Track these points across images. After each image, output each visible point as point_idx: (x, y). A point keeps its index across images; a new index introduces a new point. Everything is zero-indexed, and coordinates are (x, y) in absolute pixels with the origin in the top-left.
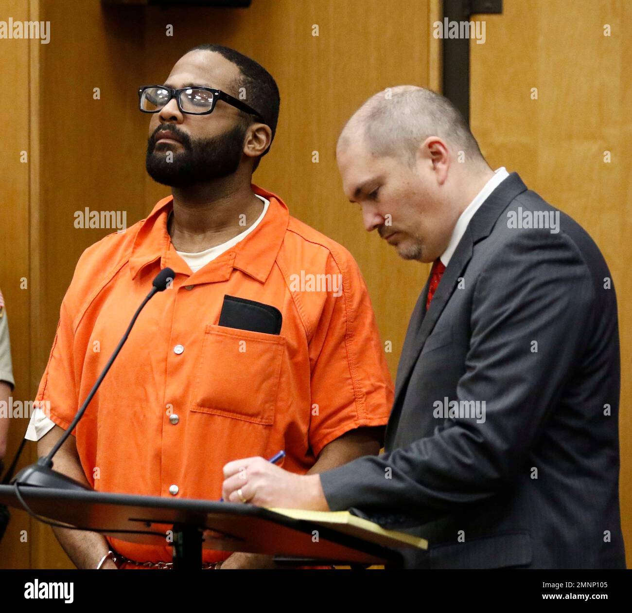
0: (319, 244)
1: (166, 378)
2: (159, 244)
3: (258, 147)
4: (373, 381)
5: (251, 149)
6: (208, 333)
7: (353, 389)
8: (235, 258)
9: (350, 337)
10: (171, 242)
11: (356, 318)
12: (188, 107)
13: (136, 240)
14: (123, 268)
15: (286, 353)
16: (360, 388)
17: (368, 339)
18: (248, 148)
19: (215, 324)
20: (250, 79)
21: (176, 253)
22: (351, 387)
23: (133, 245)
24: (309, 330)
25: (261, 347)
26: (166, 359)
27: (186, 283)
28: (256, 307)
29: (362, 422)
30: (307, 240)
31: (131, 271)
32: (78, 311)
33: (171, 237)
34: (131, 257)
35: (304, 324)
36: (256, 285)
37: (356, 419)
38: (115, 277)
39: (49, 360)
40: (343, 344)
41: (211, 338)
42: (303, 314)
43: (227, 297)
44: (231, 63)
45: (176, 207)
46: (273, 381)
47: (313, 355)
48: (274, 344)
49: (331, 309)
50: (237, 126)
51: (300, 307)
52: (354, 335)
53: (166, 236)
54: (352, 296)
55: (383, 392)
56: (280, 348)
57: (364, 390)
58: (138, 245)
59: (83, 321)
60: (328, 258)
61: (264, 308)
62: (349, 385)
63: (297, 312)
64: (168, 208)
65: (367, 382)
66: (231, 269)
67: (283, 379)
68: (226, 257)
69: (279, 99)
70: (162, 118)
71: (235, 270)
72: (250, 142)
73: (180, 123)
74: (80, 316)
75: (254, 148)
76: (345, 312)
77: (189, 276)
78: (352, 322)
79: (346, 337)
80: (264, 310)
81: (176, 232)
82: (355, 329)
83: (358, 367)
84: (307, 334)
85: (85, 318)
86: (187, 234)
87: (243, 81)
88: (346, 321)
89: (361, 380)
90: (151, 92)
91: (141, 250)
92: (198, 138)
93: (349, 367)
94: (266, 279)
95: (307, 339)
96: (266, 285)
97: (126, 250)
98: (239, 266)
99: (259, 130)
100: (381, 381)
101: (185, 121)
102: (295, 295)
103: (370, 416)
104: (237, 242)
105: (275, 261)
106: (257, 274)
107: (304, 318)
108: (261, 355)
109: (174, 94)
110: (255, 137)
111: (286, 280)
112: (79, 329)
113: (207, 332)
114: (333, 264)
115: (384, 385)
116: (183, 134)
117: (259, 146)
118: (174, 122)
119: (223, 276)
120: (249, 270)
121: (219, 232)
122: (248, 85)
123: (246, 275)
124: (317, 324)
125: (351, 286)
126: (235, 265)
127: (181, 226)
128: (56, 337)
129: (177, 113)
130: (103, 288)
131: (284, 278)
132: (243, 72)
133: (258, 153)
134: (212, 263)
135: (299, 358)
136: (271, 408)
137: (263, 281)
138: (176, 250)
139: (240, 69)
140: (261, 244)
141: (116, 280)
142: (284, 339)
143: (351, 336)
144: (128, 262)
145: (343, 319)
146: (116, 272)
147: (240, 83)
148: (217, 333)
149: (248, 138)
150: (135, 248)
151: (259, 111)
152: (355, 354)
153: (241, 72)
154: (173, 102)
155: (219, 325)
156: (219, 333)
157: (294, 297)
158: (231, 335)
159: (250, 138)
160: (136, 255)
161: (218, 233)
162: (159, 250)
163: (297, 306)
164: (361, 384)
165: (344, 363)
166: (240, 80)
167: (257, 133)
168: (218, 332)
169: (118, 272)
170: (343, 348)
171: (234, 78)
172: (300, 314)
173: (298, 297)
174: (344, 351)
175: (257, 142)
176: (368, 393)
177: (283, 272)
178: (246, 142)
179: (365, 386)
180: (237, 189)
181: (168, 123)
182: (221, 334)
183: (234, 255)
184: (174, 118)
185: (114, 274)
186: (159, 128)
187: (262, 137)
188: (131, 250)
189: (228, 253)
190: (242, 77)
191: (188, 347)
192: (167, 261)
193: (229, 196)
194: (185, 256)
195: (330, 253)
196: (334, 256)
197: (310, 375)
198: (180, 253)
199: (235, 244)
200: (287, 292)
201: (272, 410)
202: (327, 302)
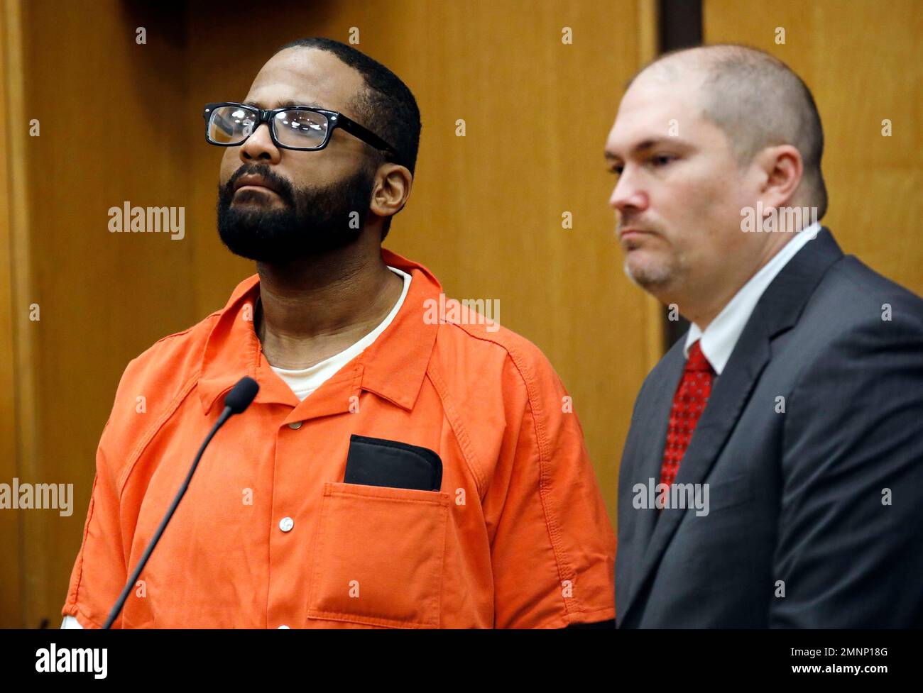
0: (490, 341)
1: (269, 568)
2: (244, 356)
3: (393, 202)
4: (587, 550)
5: (380, 204)
6: (330, 496)
7: (557, 565)
8: (362, 374)
9: (548, 484)
10: (262, 352)
11: (554, 454)
12: (288, 139)
13: (207, 349)
14: (191, 394)
15: (452, 519)
16: (567, 564)
17: (576, 486)
18: (377, 202)
19: (338, 482)
20: (379, 94)
21: (271, 370)
22: (554, 562)
23: (202, 359)
24: (481, 479)
25: (411, 512)
26: (268, 540)
27: (290, 418)
28: (401, 450)
29: (574, 617)
30: (473, 336)
31: (202, 402)
32: (123, 464)
33: (262, 342)
34: (201, 377)
35: (472, 471)
36: (399, 415)
37: (562, 612)
38: (180, 409)
39: (84, 540)
40: (536, 496)
41: (333, 503)
42: (470, 456)
43: (354, 438)
44: (351, 69)
45: (265, 294)
46: (432, 563)
47: (491, 517)
48: (432, 505)
49: (514, 443)
50: (362, 169)
51: (465, 445)
52: (553, 481)
53: (254, 342)
54: (547, 419)
55: (604, 568)
56: (442, 511)
57: (574, 566)
58: (210, 358)
59: (131, 479)
60: (505, 363)
61: (414, 452)
62: (550, 559)
63: (461, 451)
64: (253, 295)
65: (578, 554)
66: (359, 392)
67: (450, 560)
68: (350, 373)
69: (419, 126)
70: (245, 155)
71: (364, 392)
72: (379, 194)
73: (276, 163)
74: (126, 470)
75: (385, 203)
76: (537, 445)
77: (294, 408)
78: (548, 461)
79: (540, 484)
80: (414, 454)
81: (269, 336)
82: (555, 471)
83: (561, 531)
84: (479, 486)
85: (134, 473)
86: (285, 340)
87: (370, 98)
88: (539, 460)
89: (567, 551)
90: (223, 113)
91: (216, 365)
92: (303, 186)
93: (548, 530)
94: (414, 405)
95: (480, 494)
96: (413, 414)
97: (193, 365)
98: (371, 385)
99: (392, 175)
100: (600, 551)
101: (282, 160)
102: (457, 425)
103: (586, 607)
104: (365, 348)
105: (426, 374)
106: (399, 398)
107: (472, 461)
108: (411, 525)
109: (263, 117)
110: (387, 186)
111: (443, 402)
112: (125, 491)
113: (327, 493)
114: (514, 371)
115: (605, 558)
116: (281, 179)
117: (392, 199)
118: (266, 161)
120: (386, 392)
121: (337, 334)
122: (378, 104)
123: (382, 400)
124: (493, 467)
125: (543, 405)
126: (363, 386)
127: (276, 326)
128: (91, 504)
129: (271, 148)
130: (162, 426)
131: (440, 400)
132: (370, 82)
133: (392, 210)
134: (328, 384)
135: (471, 525)
136: (434, 605)
137: (410, 406)
138: (270, 365)
139: (365, 78)
140: (402, 348)
141: (181, 414)
142: (447, 497)
143: (549, 482)
144: (197, 384)
145: (535, 457)
146: (180, 401)
147: (365, 100)
148: (342, 494)
149: (377, 186)
150: (205, 363)
151: (393, 145)
152: (556, 511)
153: (365, 84)
154: (263, 129)
155: (345, 482)
156: (345, 495)
157: (454, 429)
158: (364, 496)
159: (380, 187)
160: (209, 374)
161: (334, 336)
162: (244, 366)
163: (460, 443)
164: (568, 556)
165: (540, 525)
166: (366, 95)
167: (389, 180)
168: (344, 492)
169: (183, 402)
170: (536, 502)
171: (356, 93)
172: (465, 455)
173: (462, 427)
174: (538, 506)
175: (389, 194)
176: (580, 571)
177: (437, 389)
178: (374, 195)
179: (575, 560)
180: (362, 266)
181: (255, 163)
182: (350, 495)
183: (361, 370)
184: (265, 155)
185: (177, 406)
186: (241, 171)
187: (397, 185)
188: (199, 365)
189: (353, 365)
190: (368, 92)
191: (300, 519)
193: (348, 277)
194: (285, 374)
195: (508, 353)
196: (514, 359)
197: (489, 549)
198: (277, 370)
199: (362, 351)
200: (445, 420)
202: (507, 433)
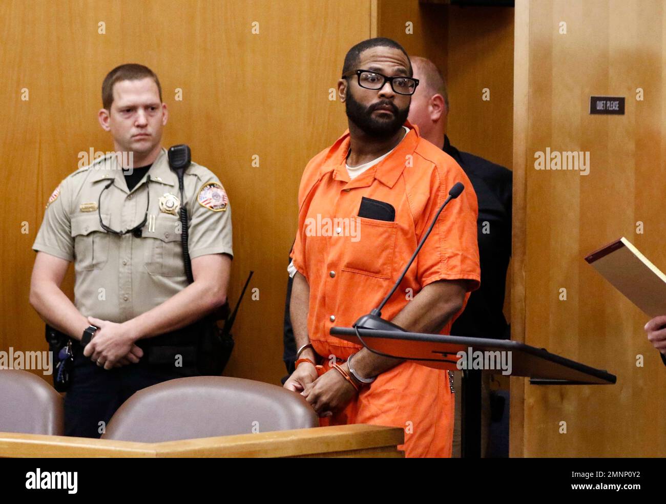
0: (430, 161)
2: (338, 160)
4: (453, 250)
7: (440, 254)
8: (376, 172)
10: (346, 158)
11: (447, 209)
15: (400, 233)
16: (445, 254)
17: (453, 223)
19: (356, 216)
22: (439, 253)
24: (416, 217)
25: (381, 230)
27: (346, 187)
28: (379, 205)
29: (443, 276)
30: (425, 159)
35: (413, 214)
36: (385, 190)
37: (439, 274)
38: (321, 180)
42: (412, 207)
43: (364, 198)
46: (389, 251)
47: (418, 232)
48: (390, 227)
49: (431, 203)
54: (446, 195)
55: (459, 257)
56: (394, 230)
57: (447, 255)
59: (303, 208)
60: (434, 170)
62: (438, 251)
63: (409, 206)
65: (450, 250)
66: (373, 179)
68: (371, 171)
71: (375, 179)
77: (347, 183)
78: (444, 212)
79: (439, 221)
80: (384, 206)
83: (445, 241)
84: (414, 220)
89: (445, 249)
93: (439, 240)
94: (394, 186)
95: (414, 223)
100: (459, 250)
103: (449, 273)
104: (379, 162)
105: (402, 173)
106: (387, 183)
108: (381, 235)
114: (437, 174)
115: (460, 253)
119: (367, 183)
120: (383, 180)
123: (381, 183)
124: (422, 213)
131: (405, 185)
134: (363, 174)
135: (409, 236)
136: (389, 268)
137: (391, 187)
138: (347, 164)
142: (398, 224)
152: (444, 232)
155: (358, 216)
158: (364, 222)
163: (410, 202)
164: (446, 251)
165: (437, 237)
169: (323, 177)
170: (436, 228)
173: (411, 196)
174: (438, 230)
176: (449, 258)
177: (405, 179)
179: (448, 253)
183: (375, 169)
185: (320, 178)
189: (373, 167)
192: (338, 172)
194: (349, 169)
195: (436, 166)
196: (438, 169)
200: (405, 194)
201: (389, 269)
202: (429, 199)
